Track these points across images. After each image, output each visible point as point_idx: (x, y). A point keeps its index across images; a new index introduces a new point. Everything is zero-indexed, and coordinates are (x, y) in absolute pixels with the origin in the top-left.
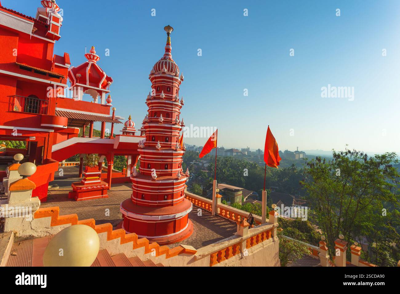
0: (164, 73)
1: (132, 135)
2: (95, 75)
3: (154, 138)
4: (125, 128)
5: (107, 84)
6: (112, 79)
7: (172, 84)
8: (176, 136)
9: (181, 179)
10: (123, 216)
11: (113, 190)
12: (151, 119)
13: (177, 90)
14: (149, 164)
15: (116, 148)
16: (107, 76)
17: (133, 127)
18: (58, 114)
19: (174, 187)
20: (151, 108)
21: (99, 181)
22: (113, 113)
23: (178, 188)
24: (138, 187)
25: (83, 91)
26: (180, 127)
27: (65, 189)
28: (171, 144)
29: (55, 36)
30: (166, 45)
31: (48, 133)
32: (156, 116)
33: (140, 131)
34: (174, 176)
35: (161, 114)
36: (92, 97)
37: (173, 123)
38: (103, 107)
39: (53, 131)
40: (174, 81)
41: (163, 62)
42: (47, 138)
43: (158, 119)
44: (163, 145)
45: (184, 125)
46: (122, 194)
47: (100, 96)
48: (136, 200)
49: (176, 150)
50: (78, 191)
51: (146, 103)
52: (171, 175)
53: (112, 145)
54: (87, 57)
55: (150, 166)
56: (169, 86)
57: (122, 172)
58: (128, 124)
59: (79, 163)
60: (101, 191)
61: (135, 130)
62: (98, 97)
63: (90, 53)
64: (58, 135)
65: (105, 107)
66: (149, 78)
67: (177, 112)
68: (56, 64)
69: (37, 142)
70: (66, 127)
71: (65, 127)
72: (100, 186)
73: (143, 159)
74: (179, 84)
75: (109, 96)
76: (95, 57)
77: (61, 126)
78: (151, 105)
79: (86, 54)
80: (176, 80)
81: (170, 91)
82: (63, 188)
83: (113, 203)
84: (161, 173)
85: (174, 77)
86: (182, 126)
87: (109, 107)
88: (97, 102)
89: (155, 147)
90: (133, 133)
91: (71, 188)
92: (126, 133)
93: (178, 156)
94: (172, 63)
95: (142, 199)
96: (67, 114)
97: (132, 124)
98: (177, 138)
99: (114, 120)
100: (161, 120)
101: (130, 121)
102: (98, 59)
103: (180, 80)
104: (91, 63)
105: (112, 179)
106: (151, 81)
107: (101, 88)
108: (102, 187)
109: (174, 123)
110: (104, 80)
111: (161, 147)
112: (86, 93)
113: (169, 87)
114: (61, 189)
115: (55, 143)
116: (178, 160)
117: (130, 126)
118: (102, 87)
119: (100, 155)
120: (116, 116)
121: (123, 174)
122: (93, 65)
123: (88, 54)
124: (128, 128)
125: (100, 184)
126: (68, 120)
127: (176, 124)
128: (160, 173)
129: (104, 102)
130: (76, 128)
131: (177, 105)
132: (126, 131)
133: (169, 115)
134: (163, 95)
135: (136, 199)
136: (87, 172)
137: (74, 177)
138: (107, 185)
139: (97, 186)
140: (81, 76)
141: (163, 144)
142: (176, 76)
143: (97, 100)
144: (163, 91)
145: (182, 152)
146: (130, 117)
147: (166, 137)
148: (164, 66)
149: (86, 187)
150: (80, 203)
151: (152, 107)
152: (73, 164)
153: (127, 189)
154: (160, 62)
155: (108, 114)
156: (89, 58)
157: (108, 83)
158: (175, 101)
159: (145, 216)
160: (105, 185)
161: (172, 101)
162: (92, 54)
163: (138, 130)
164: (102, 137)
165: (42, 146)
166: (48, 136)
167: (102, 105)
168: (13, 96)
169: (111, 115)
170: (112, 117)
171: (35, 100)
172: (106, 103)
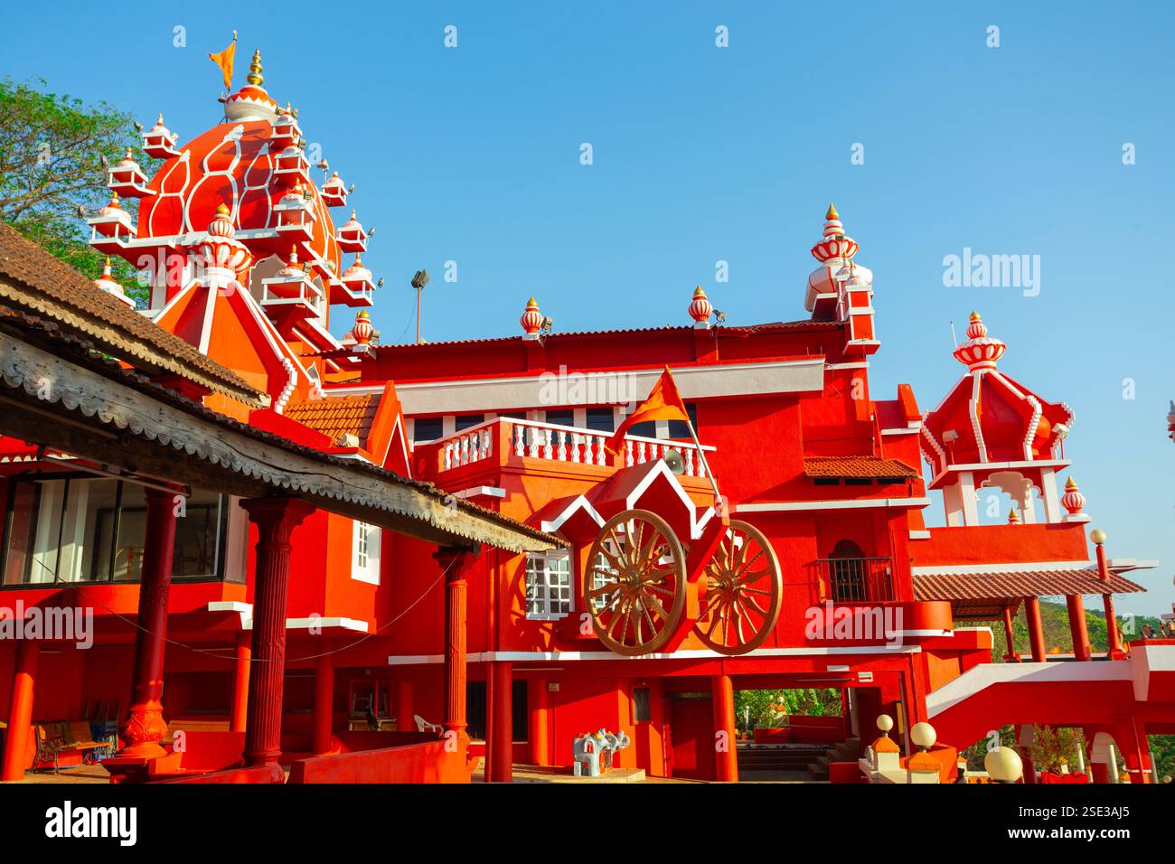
2: (1004, 415)
5: (1054, 436)
15: (1145, 699)
18: (920, 593)
22: (1099, 551)
25: (973, 486)
29: (867, 346)
31: (908, 659)
38: (1055, 532)
39: (918, 649)
42: (908, 673)
47: (1036, 490)
53: (1128, 686)
54: (962, 357)
62: (1031, 496)
63: (970, 343)
64: (932, 659)
65: (1062, 531)
68: (885, 432)
69: (879, 689)
70: (951, 634)
71: (947, 634)
76: (988, 349)
77: (938, 633)
79: (956, 348)
87: (1077, 528)
96: (943, 586)
99: (1107, 579)
102: (1001, 348)
104: (978, 375)
107: (1035, 457)
115: (928, 691)
118: (1037, 453)
119: (1089, 733)
122: (990, 384)
123: (962, 349)
126: (952, 607)
129: (1057, 515)
130: (979, 629)
140: (956, 437)
155: (1083, 556)
156: (969, 359)
157: (1055, 430)
162: (977, 340)
164: (1080, 656)
165: (895, 702)
166: (908, 666)
167: (1050, 527)
168: (814, 564)
169: (1092, 562)
170: (1097, 567)
171: (858, 562)
172: (1065, 517)
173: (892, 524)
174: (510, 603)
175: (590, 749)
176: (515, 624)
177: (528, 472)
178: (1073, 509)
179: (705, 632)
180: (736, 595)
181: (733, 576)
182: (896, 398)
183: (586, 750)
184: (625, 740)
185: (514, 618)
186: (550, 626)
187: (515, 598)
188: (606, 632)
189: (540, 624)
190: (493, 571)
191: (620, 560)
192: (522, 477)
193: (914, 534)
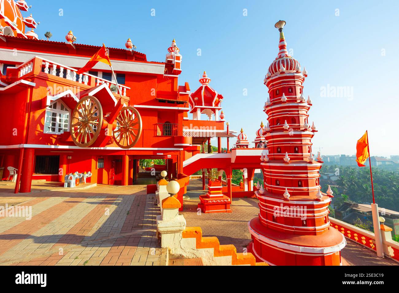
0: (283, 73)
1: (245, 147)
2: (209, 95)
3: (279, 149)
4: (238, 142)
5: (219, 102)
6: (223, 96)
7: (294, 83)
8: (308, 144)
9: (323, 201)
10: (253, 236)
11: (234, 204)
12: (273, 127)
13: (300, 89)
14: (277, 180)
15: (234, 162)
16: (218, 94)
17: (246, 140)
18: (185, 135)
19: (315, 210)
20: (272, 115)
21: (222, 195)
22: (228, 127)
23: (319, 211)
24: (266, 206)
25: (200, 112)
26: (312, 133)
27: (194, 200)
28: (302, 155)
29: (178, 71)
30: (279, 43)
31: (179, 152)
32: (279, 124)
33: (255, 143)
34: (312, 196)
35: (286, 121)
36: (207, 116)
37: (301, 129)
39: (182, 149)
40: (296, 79)
41: (279, 62)
42: (179, 156)
43: (282, 126)
44: (292, 157)
45: (316, 130)
46: (245, 210)
47: (214, 114)
48: (267, 222)
49: (311, 163)
50: (206, 203)
51: (264, 111)
52: (307, 194)
53: (230, 159)
55: (278, 182)
56: (290, 86)
57: (240, 186)
58: (241, 137)
59: (201, 177)
60: (224, 206)
61: (248, 143)
62: (212, 115)
63: (203, 78)
64: (186, 152)
65: (219, 123)
66: (265, 83)
67: (304, 115)
68: (180, 93)
69: (172, 160)
70: (191, 145)
72: (223, 200)
73: (270, 174)
74: (303, 81)
75: (222, 112)
76: (207, 80)
77: (188, 145)
78: (271, 112)
80: (299, 77)
81: (292, 91)
82: (193, 199)
83: (237, 220)
84: (294, 191)
85: (295, 75)
86: (313, 131)
87: (222, 123)
88: (211, 120)
89: (283, 160)
90: (247, 146)
91: (199, 200)
92: (240, 146)
93: (315, 169)
94: (290, 60)
95: (273, 221)
96: (191, 134)
97: (244, 137)
98: (309, 147)
99: (229, 134)
100: (287, 127)
101: (242, 134)
102: (210, 81)
103: (303, 76)
104: (204, 86)
105: (232, 193)
106: (267, 86)
107: (215, 106)
108: (225, 202)
109: (303, 129)
110: (216, 98)
111: (290, 160)
112: (203, 113)
113: (291, 88)
114: (191, 200)
115: (184, 160)
116: (314, 175)
117: (243, 139)
119: (219, 170)
120: (230, 130)
121: (240, 188)
122: (207, 88)
123: (201, 79)
124: (242, 141)
125: (222, 198)
126: (192, 139)
127: (306, 130)
128: (292, 191)
129: (218, 119)
130: (198, 145)
131: (303, 107)
132: (240, 144)
133: (294, 120)
134: (284, 98)
135: (266, 220)
136: (210, 186)
137: (199, 189)
138: (229, 200)
139: (220, 200)
140: (198, 99)
141: (292, 155)
142: (297, 72)
143: (211, 118)
144: (284, 94)
145: (319, 165)
146: (242, 130)
147: (295, 147)
148: (281, 65)
149: (212, 201)
150: (208, 216)
151: (273, 113)
152: (197, 177)
153: (247, 205)
154: (276, 62)
155: (223, 129)
156: (203, 82)
157: (220, 100)
158: (301, 102)
159: (281, 243)
160: (228, 200)
161: (296, 102)
162: (205, 78)
163: (253, 142)
164: (219, 152)
165: (176, 163)
166: (179, 154)
167: (217, 122)
168: (156, 124)
169: (225, 130)
170: (227, 132)
171: (169, 125)
172: (220, 120)
173: (179, 115)
174: (36, 127)
175: (71, 178)
176: (37, 135)
177: (49, 80)
178: (222, 118)
179: (118, 141)
180: (128, 130)
181: (128, 124)
182: (184, 86)
183: (69, 178)
184: (90, 174)
185: (37, 132)
186: (56, 137)
187: (38, 125)
188: (76, 139)
189: (51, 135)
190: (27, 114)
191: (82, 114)
192: (47, 82)
193: (185, 118)
